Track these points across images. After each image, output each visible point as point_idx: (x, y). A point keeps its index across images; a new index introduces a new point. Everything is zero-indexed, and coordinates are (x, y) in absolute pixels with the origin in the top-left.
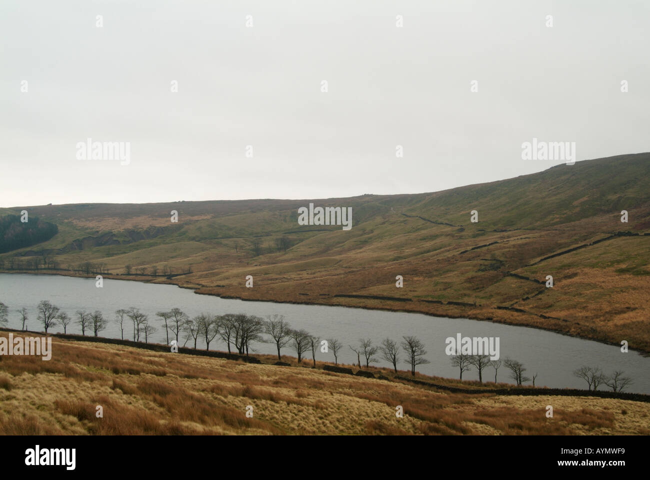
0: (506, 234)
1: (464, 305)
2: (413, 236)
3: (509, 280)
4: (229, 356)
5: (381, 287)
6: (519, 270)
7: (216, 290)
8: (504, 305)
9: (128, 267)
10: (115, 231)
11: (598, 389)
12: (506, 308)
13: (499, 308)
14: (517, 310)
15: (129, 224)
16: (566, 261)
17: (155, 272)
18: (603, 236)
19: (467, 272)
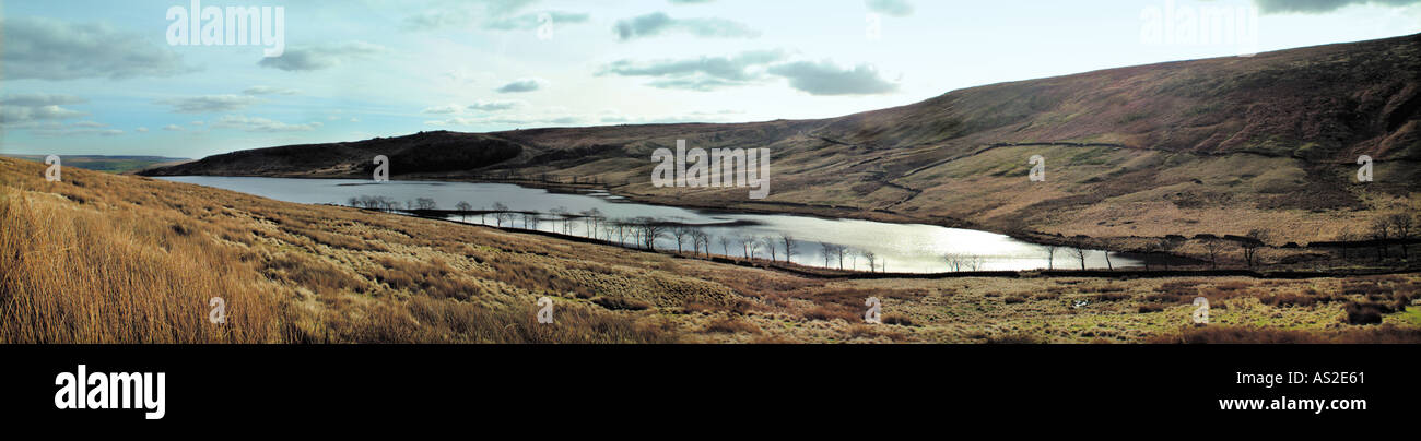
0: (889, 151)
1: (848, 208)
2: (816, 153)
3: (886, 188)
4: (638, 249)
5: (781, 195)
6: (896, 180)
7: (645, 199)
8: (881, 208)
9: (575, 178)
10: (566, 149)
11: (960, 270)
12: (881, 211)
13: (876, 210)
14: (890, 212)
15: (577, 144)
16: (933, 173)
17: (596, 181)
18: (984, 147)
19: (854, 181)
